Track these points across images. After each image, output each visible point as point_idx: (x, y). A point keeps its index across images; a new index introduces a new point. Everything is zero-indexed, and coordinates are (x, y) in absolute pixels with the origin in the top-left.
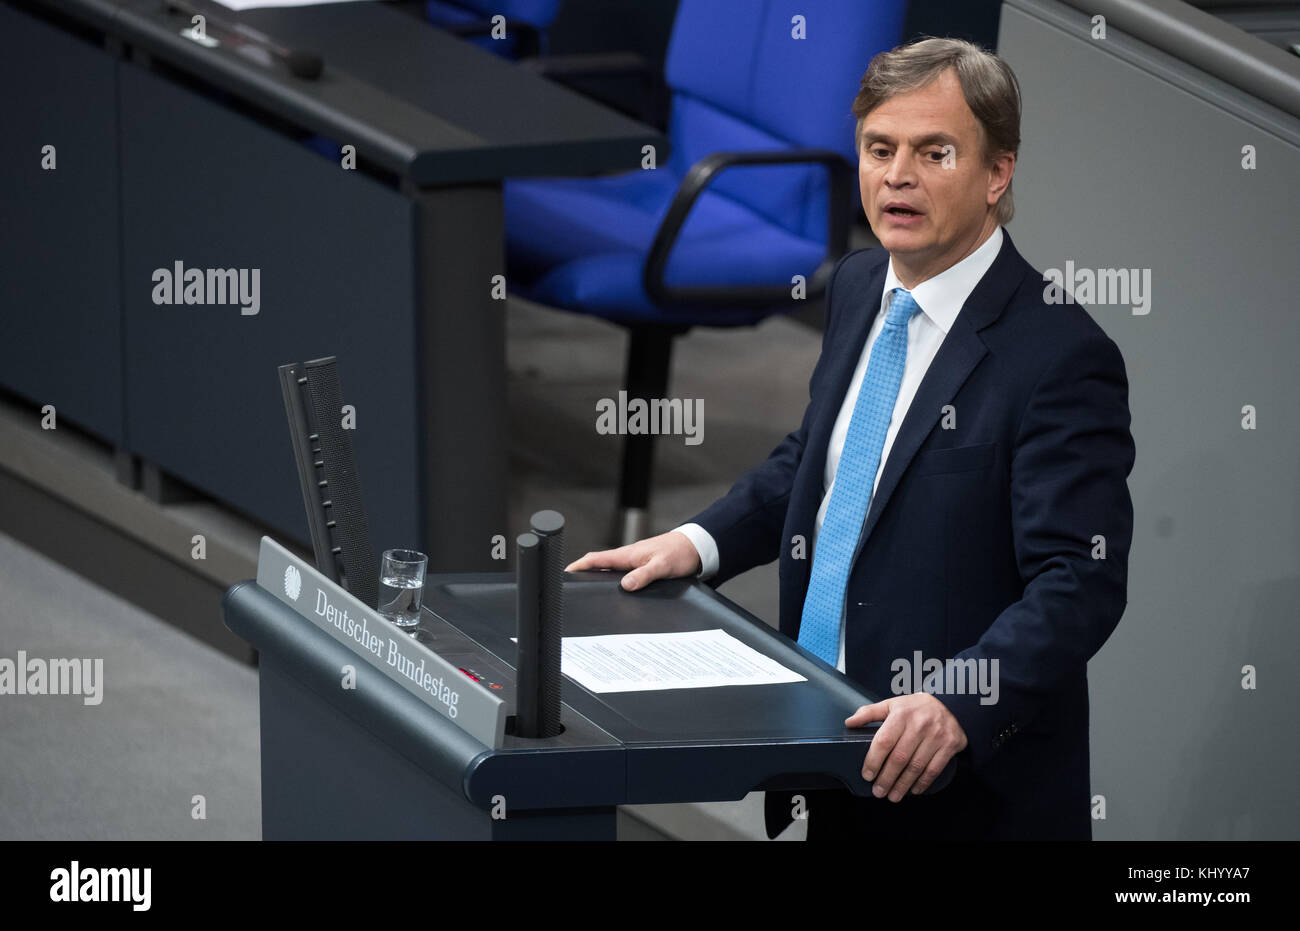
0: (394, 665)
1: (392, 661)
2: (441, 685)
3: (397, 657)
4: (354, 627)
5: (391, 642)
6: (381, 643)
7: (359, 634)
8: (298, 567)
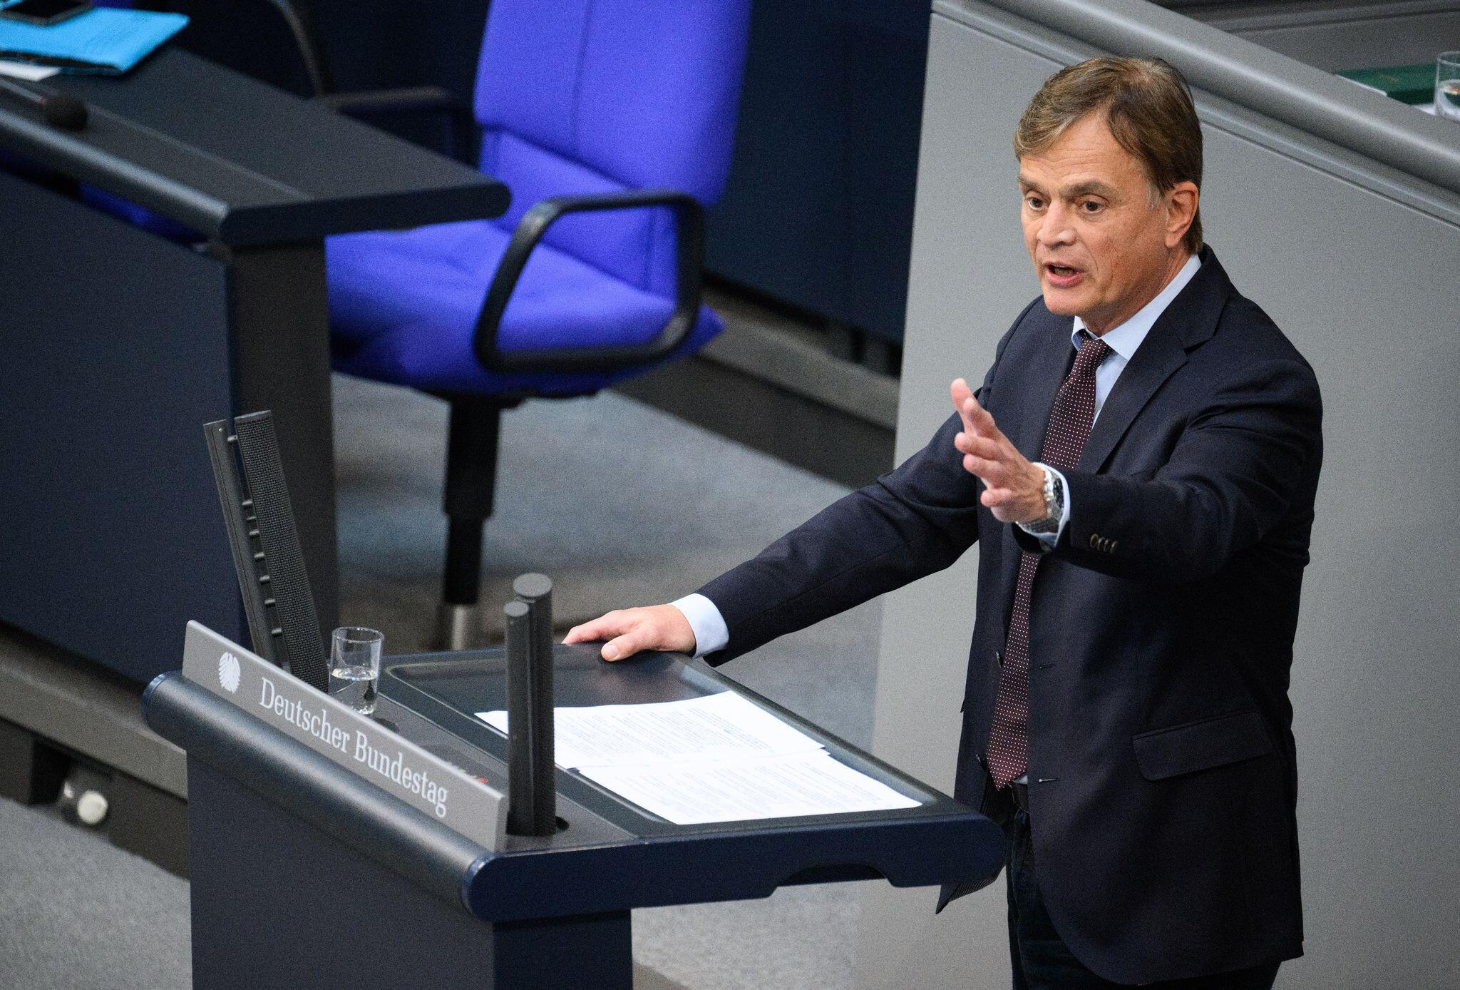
0: (363, 760)
1: (361, 756)
2: (425, 780)
3: (367, 750)
4: (310, 720)
5: (359, 734)
6: (347, 736)
7: (318, 727)
8: (235, 654)
